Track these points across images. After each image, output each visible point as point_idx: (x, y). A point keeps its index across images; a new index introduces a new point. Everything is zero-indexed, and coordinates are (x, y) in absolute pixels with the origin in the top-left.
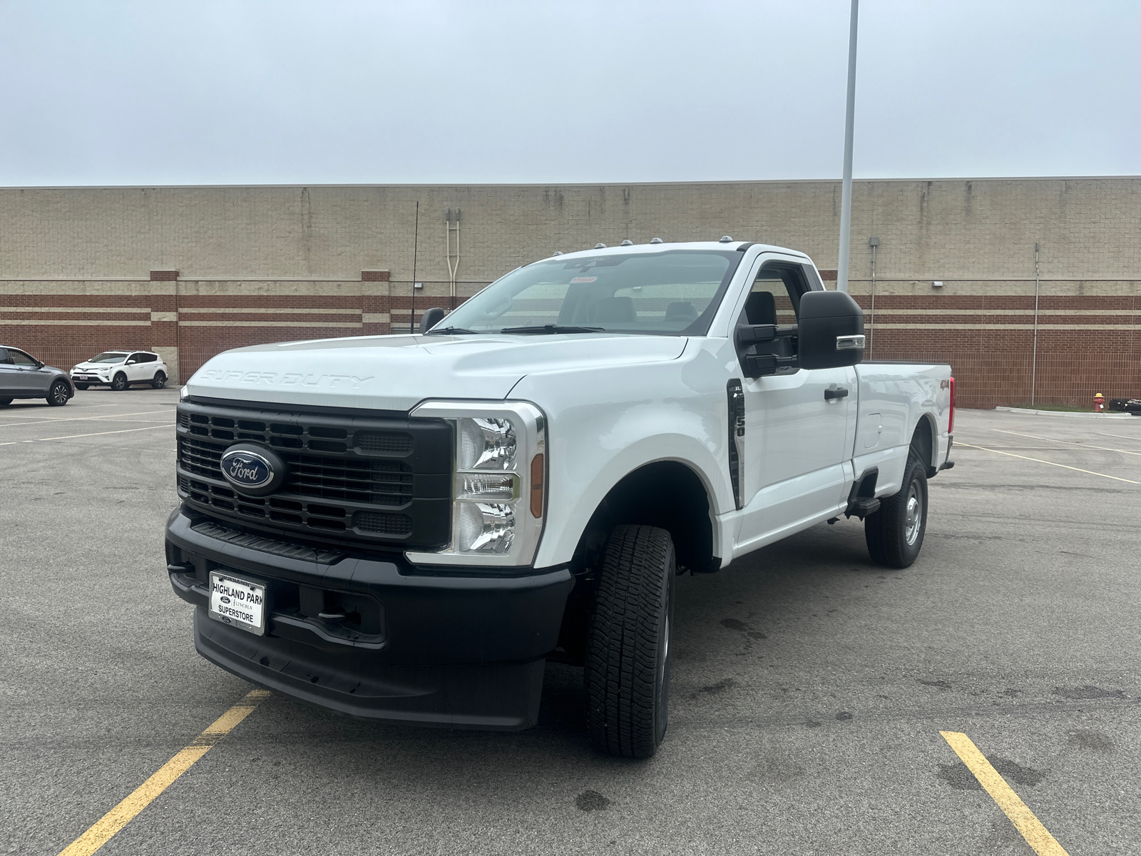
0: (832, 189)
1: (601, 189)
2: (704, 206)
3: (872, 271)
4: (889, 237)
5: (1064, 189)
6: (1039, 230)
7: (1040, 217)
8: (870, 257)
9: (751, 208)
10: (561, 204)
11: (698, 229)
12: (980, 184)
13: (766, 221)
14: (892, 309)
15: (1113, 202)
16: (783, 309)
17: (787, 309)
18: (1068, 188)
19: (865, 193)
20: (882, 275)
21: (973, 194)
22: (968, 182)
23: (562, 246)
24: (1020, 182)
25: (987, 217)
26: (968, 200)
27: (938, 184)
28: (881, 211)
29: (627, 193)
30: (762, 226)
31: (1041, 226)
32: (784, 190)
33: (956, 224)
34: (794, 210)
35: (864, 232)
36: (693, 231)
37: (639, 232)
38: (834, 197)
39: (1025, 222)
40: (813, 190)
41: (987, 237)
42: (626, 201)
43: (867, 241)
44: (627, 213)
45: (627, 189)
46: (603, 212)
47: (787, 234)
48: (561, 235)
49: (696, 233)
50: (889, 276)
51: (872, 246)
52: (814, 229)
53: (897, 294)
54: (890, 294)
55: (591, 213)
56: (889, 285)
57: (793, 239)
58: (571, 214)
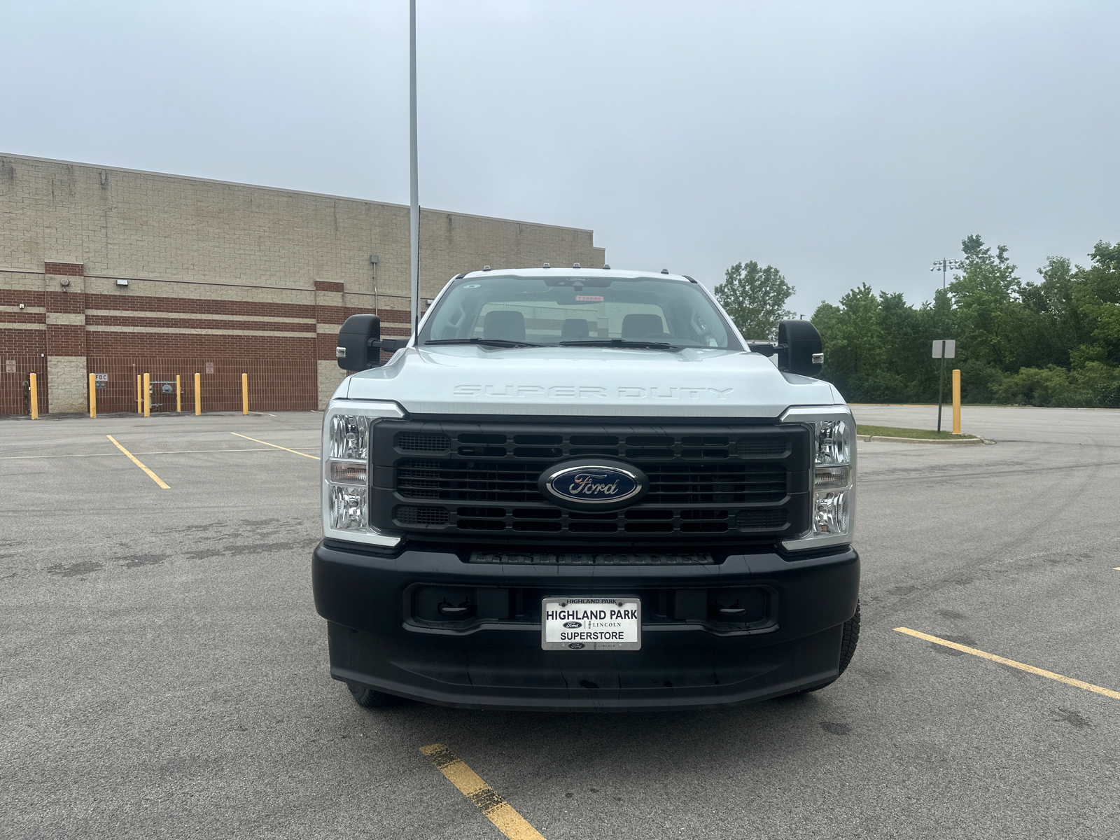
0: (332, 205)
1: (69, 168)
2: (199, 204)
3: (374, 286)
4: (387, 256)
5: (518, 231)
6: (503, 263)
7: (504, 252)
8: (371, 273)
9: (252, 212)
10: (12, 178)
11: (194, 227)
12: (458, 218)
13: (269, 227)
14: (393, 322)
15: (551, 245)
16: (292, 317)
17: (296, 317)
18: (521, 231)
19: (363, 212)
20: (381, 291)
21: (453, 226)
22: (449, 215)
23: (15, 228)
24: (487, 221)
25: (465, 248)
26: (450, 231)
27: (425, 213)
28: (378, 231)
29: (103, 178)
30: (265, 231)
31: (504, 259)
32: (285, 199)
33: (442, 251)
34: (296, 220)
35: (364, 249)
36: (189, 228)
37: (122, 222)
38: (335, 212)
39: (492, 255)
40: (313, 203)
41: (466, 265)
42: (104, 186)
43: (368, 258)
44: (105, 199)
45: (103, 172)
46: (72, 194)
47: (290, 242)
48: (14, 215)
49: (192, 230)
50: (388, 292)
51: (373, 263)
52: (318, 240)
53: (397, 309)
54: (390, 309)
55: (55, 194)
56: (389, 300)
57: (297, 248)
58: (28, 192)
